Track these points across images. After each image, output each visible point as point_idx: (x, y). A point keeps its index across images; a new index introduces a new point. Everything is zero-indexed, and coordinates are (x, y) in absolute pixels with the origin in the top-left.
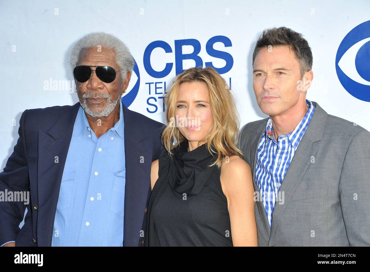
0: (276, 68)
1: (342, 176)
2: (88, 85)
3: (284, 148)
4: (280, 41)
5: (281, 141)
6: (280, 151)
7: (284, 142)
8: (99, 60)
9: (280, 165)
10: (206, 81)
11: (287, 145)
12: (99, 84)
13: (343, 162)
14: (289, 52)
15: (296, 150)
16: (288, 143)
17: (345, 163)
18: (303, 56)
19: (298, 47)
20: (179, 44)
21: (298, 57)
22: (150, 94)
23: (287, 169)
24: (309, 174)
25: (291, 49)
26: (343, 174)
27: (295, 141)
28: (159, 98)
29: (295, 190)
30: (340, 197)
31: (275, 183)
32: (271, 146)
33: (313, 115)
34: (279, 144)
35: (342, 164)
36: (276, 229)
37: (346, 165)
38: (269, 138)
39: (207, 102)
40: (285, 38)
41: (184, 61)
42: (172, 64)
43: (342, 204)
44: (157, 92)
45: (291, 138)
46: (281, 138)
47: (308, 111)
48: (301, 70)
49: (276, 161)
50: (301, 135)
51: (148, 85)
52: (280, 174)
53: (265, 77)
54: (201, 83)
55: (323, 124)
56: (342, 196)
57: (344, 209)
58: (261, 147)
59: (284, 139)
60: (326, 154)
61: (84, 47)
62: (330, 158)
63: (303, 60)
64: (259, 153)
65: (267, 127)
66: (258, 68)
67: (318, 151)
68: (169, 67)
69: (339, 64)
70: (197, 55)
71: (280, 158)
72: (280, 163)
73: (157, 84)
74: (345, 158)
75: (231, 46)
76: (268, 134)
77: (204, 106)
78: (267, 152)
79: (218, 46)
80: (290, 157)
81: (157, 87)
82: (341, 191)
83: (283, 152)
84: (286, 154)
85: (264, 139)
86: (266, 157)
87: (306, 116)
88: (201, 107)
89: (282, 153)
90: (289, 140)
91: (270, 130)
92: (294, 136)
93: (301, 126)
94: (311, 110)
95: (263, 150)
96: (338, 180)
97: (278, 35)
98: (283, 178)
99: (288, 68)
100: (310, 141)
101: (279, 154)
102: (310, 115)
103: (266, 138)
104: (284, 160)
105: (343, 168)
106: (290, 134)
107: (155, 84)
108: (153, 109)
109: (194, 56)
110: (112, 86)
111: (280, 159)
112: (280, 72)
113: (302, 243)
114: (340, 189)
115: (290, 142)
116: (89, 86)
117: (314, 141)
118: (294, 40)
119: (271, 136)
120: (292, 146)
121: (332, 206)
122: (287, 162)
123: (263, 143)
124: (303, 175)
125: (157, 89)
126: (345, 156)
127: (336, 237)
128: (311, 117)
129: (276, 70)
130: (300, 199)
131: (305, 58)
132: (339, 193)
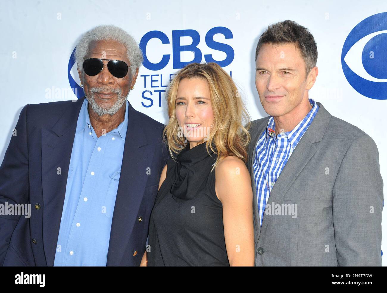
0: (281, 68)
1: (337, 179)
2: (98, 79)
3: (282, 147)
4: (286, 39)
5: (280, 139)
6: (278, 149)
7: (283, 141)
8: (112, 55)
9: (277, 164)
10: (206, 76)
11: (285, 144)
12: (110, 78)
13: (340, 165)
14: (295, 50)
15: (294, 149)
16: (287, 142)
17: (341, 167)
18: (309, 53)
19: (304, 45)
20: (177, 34)
21: (304, 56)
22: (145, 87)
23: (283, 168)
24: (304, 174)
25: (297, 47)
26: (338, 178)
27: (294, 140)
28: (155, 91)
29: (288, 189)
30: (332, 201)
31: (270, 182)
32: (271, 144)
33: (315, 115)
34: (278, 142)
35: (339, 168)
36: (266, 228)
37: (342, 169)
38: (270, 136)
39: (207, 99)
40: (291, 35)
41: (182, 53)
42: (169, 56)
43: (334, 208)
44: (153, 85)
45: (290, 136)
46: (280, 136)
47: (311, 111)
48: (306, 69)
49: (274, 159)
50: (301, 134)
51: (144, 77)
52: (276, 173)
53: (269, 75)
54: (202, 79)
55: (325, 125)
56: (334, 200)
57: (335, 214)
58: (261, 144)
59: (283, 137)
60: (323, 156)
61: (93, 39)
62: (327, 160)
63: (308, 58)
64: (259, 150)
65: (269, 124)
66: (262, 66)
67: (316, 152)
68: (166, 59)
69: (345, 59)
70: (196, 47)
71: (278, 156)
72: (278, 162)
73: (153, 77)
74: (342, 162)
75: (232, 38)
76: (269, 131)
77: (204, 102)
78: (267, 150)
79: (219, 38)
80: (288, 156)
81: (153, 80)
82: (334, 196)
83: (281, 150)
84: (285, 153)
85: (264, 136)
86: (265, 155)
87: (308, 115)
88: (202, 104)
89: (280, 152)
90: (288, 139)
91: (272, 127)
92: (294, 135)
93: (302, 125)
94: (314, 110)
95: (262, 147)
96: (333, 184)
97: (284, 32)
98: (278, 176)
99: (293, 68)
100: (309, 141)
101: (277, 152)
102: (313, 115)
103: (267, 136)
104: (282, 159)
105: (339, 172)
106: (289, 132)
107: (150, 76)
108: (148, 103)
109: (193, 48)
110: (123, 80)
111: (278, 158)
112: (284, 72)
113: (290, 245)
114: (333, 193)
115: (289, 141)
116: (100, 81)
117: (313, 142)
118: (300, 37)
119: (272, 133)
120: (291, 146)
121: (323, 209)
122: (285, 161)
123: (264, 140)
124: (298, 176)
125: (153, 82)
126: (343, 160)
127: (325, 241)
128: (313, 117)
129: (282, 70)
130: (291, 200)
131: (311, 56)
132: (333, 197)
